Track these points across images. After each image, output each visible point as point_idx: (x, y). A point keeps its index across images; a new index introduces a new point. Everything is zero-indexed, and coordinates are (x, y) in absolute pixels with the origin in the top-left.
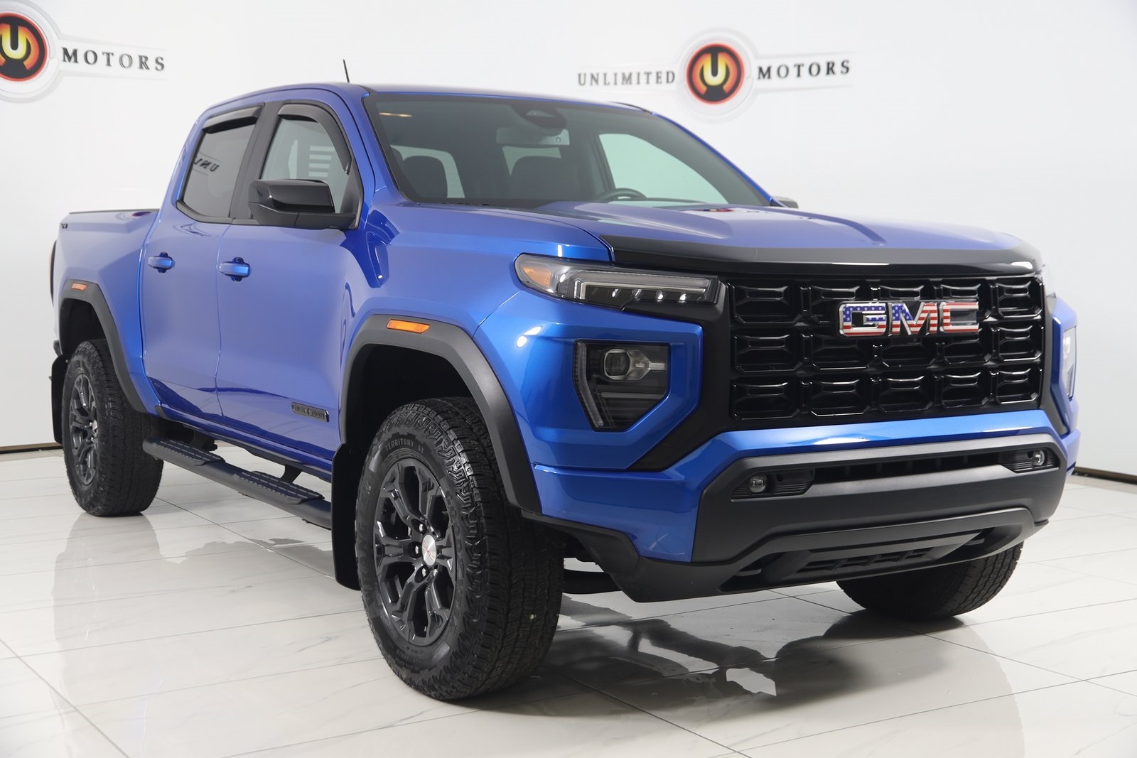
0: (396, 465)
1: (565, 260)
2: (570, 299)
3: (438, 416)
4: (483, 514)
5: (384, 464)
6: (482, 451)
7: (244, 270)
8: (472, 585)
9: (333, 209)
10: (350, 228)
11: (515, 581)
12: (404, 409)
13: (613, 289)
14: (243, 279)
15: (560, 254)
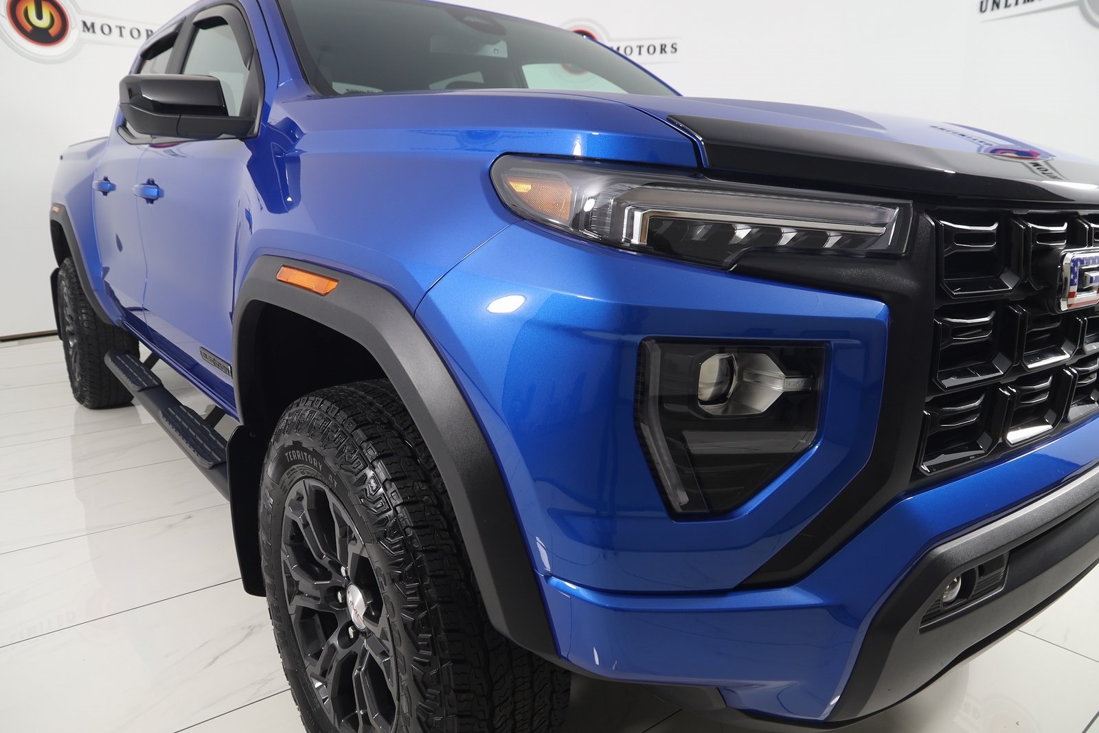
0: (301, 482)
1: (589, 163)
2: (611, 244)
3: (358, 431)
4: (442, 626)
5: (285, 476)
6: (435, 502)
7: (154, 192)
8: (425, 698)
9: (222, 110)
10: (248, 136)
11: (499, 724)
12: (309, 403)
13: (693, 223)
14: (155, 202)
15: (578, 151)
